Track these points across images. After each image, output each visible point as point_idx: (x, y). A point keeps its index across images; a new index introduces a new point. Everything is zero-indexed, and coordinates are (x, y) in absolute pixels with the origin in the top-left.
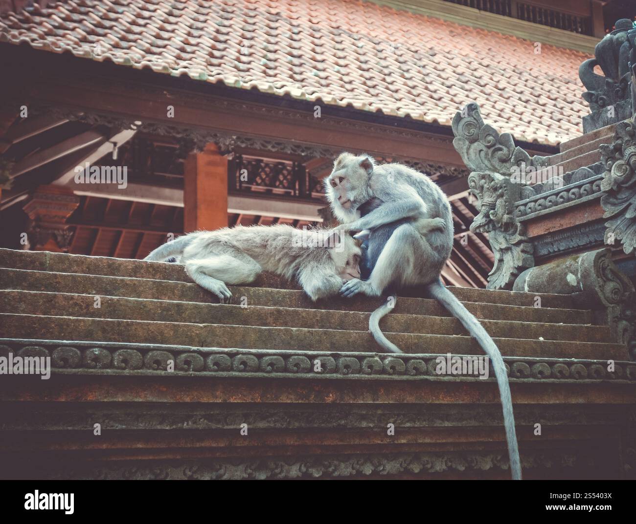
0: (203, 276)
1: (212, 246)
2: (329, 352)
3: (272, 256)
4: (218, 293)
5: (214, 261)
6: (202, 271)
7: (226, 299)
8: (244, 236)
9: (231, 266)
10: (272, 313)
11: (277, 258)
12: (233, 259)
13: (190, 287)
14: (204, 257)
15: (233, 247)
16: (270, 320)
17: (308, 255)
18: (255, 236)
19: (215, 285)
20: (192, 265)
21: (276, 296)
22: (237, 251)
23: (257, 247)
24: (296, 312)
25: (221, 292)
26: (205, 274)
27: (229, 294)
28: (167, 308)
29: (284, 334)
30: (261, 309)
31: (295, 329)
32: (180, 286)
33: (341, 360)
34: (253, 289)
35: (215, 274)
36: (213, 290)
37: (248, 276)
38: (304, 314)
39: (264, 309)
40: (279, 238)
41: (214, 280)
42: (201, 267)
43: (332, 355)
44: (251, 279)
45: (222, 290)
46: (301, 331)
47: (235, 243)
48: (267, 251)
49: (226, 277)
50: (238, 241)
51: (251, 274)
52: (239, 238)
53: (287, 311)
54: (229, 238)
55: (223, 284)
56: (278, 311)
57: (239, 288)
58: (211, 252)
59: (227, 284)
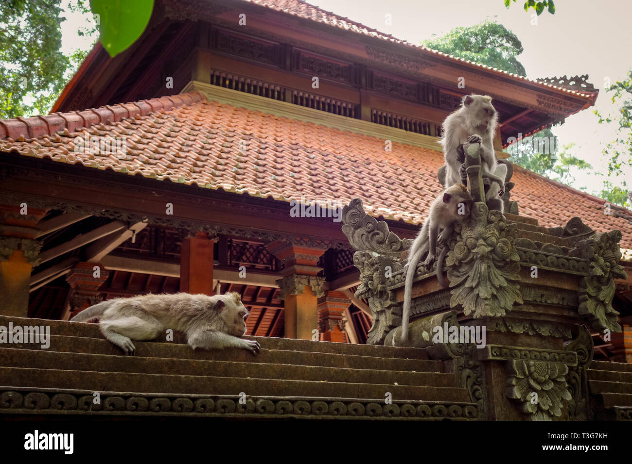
0: (112, 334)
1: (125, 310)
2: (209, 395)
3: (173, 317)
4: (124, 347)
5: (123, 322)
6: (113, 330)
7: (130, 353)
8: (152, 302)
9: (137, 326)
10: (167, 363)
11: (177, 318)
12: (139, 319)
13: (102, 342)
14: (117, 318)
15: (142, 310)
16: (165, 368)
17: (202, 315)
18: (161, 301)
19: (122, 341)
20: (105, 324)
21: (174, 350)
22: (145, 313)
23: (161, 310)
24: (188, 363)
25: (127, 347)
26: (114, 332)
27: (133, 347)
28: (78, 360)
29: (174, 381)
30: (158, 360)
31: (184, 376)
32: (93, 341)
33: (220, 402)
34: (154, 344)
35: (123, 332)
36: (120, 345)
37: (151, 333)
38: (194, 364)
39: (161, 360)
40: (180, 303)
41: (122, 337)
42: (112, 326)
43: (211, 397)
44: (153, 336)
45: (127, 345)
46: (189, 378)
47: (144, 307)
48: (169, 313)
49: (132, 334)
50: (147, 305)
51: (153, 332)
52: (147, 303)
53: (180, 362)
54: (140, 302)
55: (128, 340)
56: (173, 362)
57: (143, 343)
58: (124, 314)
59: (132, 340)
